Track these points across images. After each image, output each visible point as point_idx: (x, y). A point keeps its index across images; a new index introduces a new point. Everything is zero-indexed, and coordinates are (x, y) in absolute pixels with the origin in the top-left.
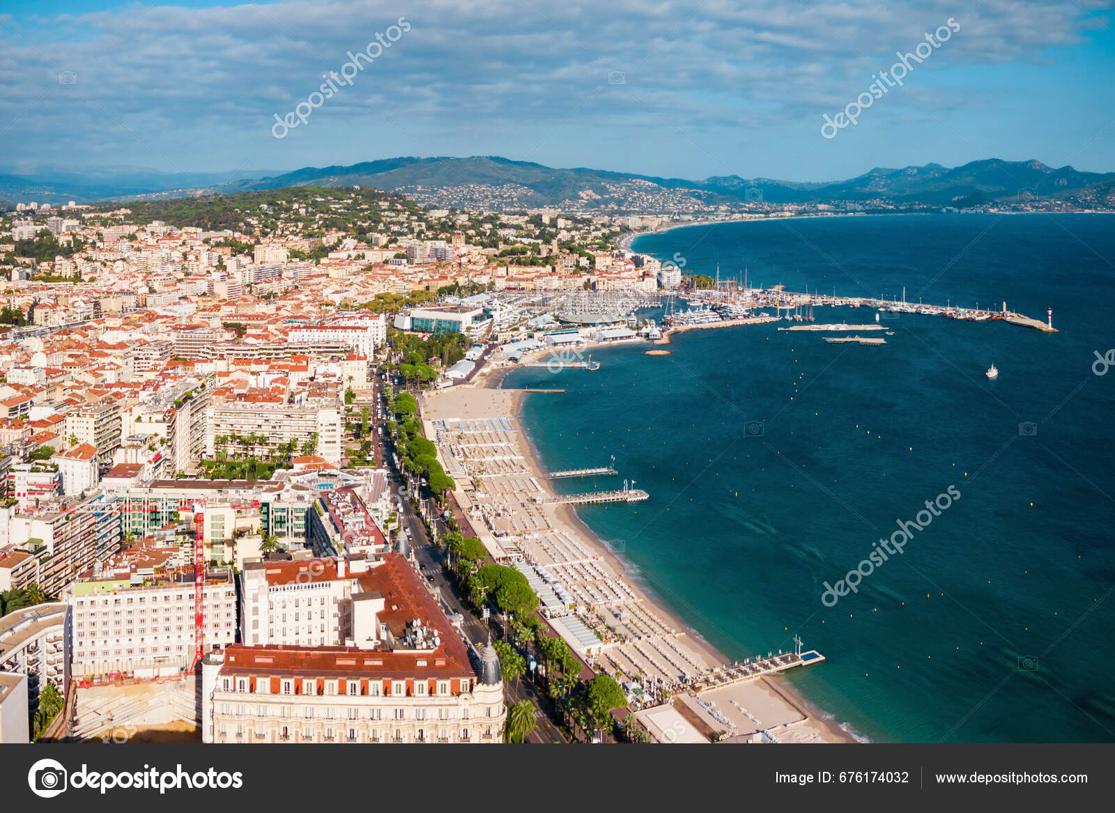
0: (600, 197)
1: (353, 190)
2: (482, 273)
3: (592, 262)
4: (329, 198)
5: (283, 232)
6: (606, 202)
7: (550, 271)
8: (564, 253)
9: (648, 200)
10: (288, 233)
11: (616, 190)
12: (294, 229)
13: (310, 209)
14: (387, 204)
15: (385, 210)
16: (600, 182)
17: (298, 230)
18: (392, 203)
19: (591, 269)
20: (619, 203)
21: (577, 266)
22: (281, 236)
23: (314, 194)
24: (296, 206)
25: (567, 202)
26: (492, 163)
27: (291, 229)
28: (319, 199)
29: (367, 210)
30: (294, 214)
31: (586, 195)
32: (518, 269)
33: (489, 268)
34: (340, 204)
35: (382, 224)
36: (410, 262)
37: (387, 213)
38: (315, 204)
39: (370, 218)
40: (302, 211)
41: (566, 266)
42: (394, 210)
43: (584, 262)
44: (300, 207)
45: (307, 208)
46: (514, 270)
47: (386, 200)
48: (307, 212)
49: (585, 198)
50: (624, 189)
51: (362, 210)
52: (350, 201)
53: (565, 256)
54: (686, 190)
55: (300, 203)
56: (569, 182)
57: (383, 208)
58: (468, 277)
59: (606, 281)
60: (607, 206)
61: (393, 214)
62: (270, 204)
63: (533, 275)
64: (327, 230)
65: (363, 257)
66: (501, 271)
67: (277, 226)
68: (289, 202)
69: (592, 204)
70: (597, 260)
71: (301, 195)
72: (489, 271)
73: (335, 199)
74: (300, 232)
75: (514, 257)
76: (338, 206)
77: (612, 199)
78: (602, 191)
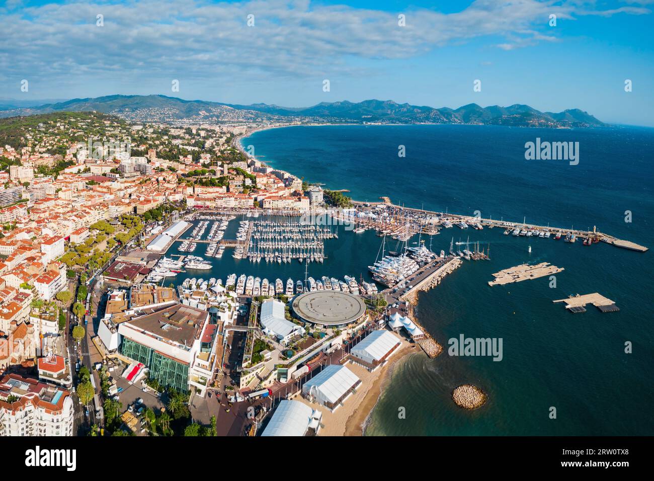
0: (208, 114)
1: (92, 113)
2: (175, 192)
3: (254, 182)
4: (79, 119)
5: (45, 144)
6: (212, 117)
7: (225, 190)
8: (233, 174)
9: (230, 116)
10: (48, 145)
11: (216, 111)
12: (53, 142)
13: (66, 126)
14: (109, 122)
15: (107, 127)
16: (208, 107)
17: (54, 143)
18: (112, 122)
19: (254, 189)
20: (218, 117)
21: (244, 185)
22: (44, 146)
23: (70, 116)
24: (58, 124)
25: (194, 116)
26: (160, 98)
27: (50, 142)
28: (72, 120)
29: (98, 126)
30: (57, 129)
31: (203, 113)
32: (202, 189)
33: (180, 187)
34: (84, 122)
35: (105, 137)
36: (122, 176)
37: (109, 129)
38: (70, 123)
39: (99, 132)
40: (62, 128)
41: (236, 186)
42: (113, 127)
43: (248, 182)
44: (61, 125)
45: (64, 126)
46: (199, 190)
47: (109, 120)
48: (65, 128)
49: (202, 114)
50: (219, 110)
51: (95, 127)
52: (89, 121)
53: (233, 176)
54: (246, 111)
55: (61, 122)
56: (195, 107)
57: (107, 125)
58: (165, 195)
59: (271, 202)
60: (212, 118)
61: (112, 129)
62: (44, 123)
63: (214, 195)
64: (72, 143)
65: (89, 170)
66: (189, 190)
67: (43, 140)
68: (56, 122)
69: (206, 117)
70: (258, 180)
71: (63, 117)
72: (180, 190)
73: (82, 119)
74: (56, 144)
75: (197, 177)
76: (82, 124)
77: (214, 115)
78: (209, 111)
